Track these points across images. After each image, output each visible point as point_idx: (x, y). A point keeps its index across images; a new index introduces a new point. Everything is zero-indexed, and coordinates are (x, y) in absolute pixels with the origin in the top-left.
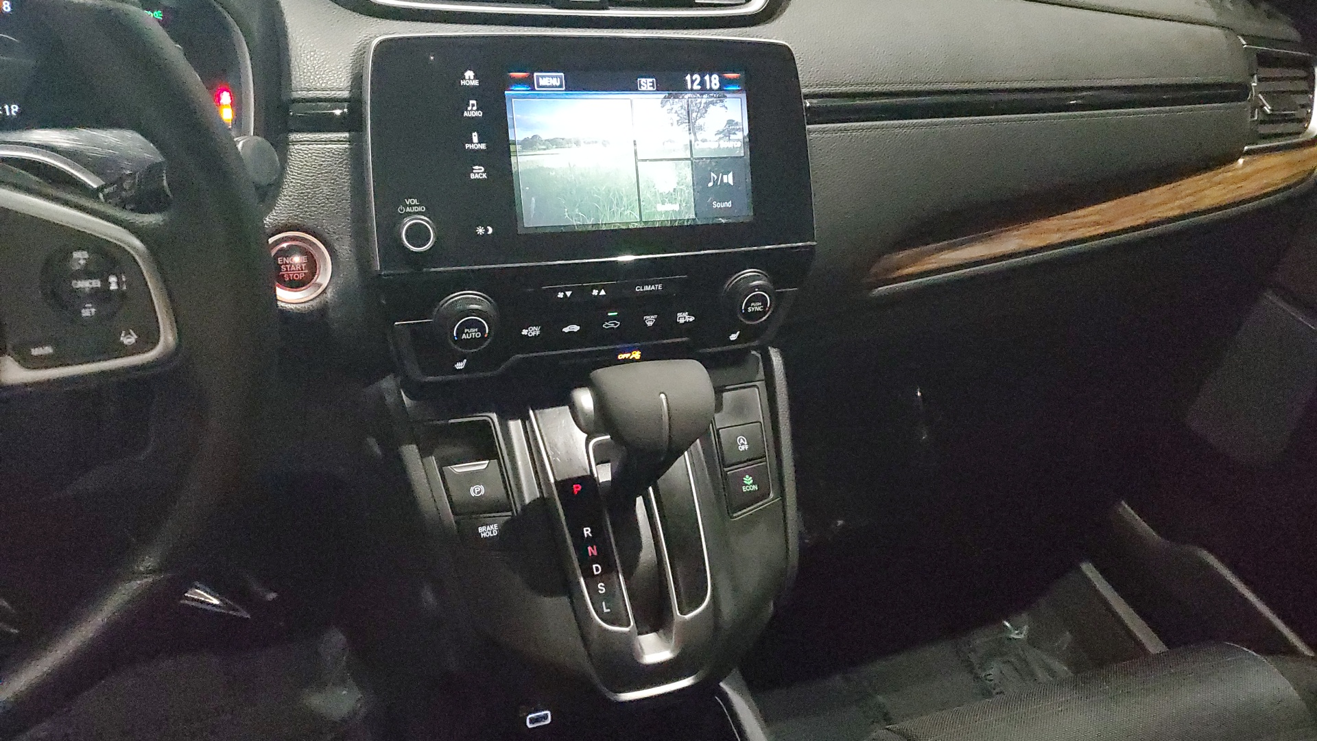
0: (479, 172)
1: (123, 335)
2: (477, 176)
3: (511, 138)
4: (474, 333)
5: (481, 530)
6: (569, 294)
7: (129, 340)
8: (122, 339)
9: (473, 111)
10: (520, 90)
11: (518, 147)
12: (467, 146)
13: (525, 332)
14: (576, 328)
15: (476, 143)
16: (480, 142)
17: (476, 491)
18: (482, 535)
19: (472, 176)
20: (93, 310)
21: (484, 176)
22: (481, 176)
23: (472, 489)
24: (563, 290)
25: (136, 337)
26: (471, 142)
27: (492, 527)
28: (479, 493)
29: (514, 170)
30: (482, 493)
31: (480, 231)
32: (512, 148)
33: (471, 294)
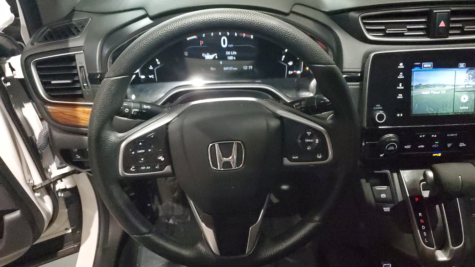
0: (400, 96)
1: (318, 155)
2: (400, 98)
3: (412, 85)
4: (392, 148)
5: (384, 209)
6: (424, 136)
7: (319, 157)
8: (317, 156)
9: (401, 76)
10: (417, 68)
11: (414, 88)
12: (398, 88)
13: (405, 147)
14: (423, 146)
15: (401, 87)
16: (402, 86)
17: (383, 196)
18: (384, 211)
19: (398, 97)
20: (310, 148)
21: (402, 97)
22: (401, 97)
23: (381, 195)
24: (422, 135)
25: (321, 156)
26: (399, 86)
27: (388, 208)
28: (384, 196)
29: (411, 95)
30: (385, 197)
31: (398, 115)
32: (412, 88)
33: (391, 135)
